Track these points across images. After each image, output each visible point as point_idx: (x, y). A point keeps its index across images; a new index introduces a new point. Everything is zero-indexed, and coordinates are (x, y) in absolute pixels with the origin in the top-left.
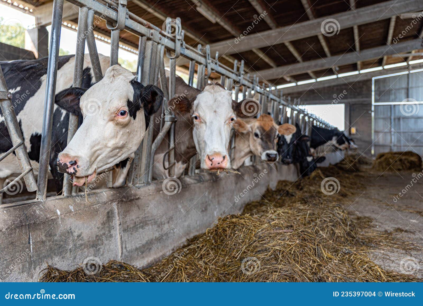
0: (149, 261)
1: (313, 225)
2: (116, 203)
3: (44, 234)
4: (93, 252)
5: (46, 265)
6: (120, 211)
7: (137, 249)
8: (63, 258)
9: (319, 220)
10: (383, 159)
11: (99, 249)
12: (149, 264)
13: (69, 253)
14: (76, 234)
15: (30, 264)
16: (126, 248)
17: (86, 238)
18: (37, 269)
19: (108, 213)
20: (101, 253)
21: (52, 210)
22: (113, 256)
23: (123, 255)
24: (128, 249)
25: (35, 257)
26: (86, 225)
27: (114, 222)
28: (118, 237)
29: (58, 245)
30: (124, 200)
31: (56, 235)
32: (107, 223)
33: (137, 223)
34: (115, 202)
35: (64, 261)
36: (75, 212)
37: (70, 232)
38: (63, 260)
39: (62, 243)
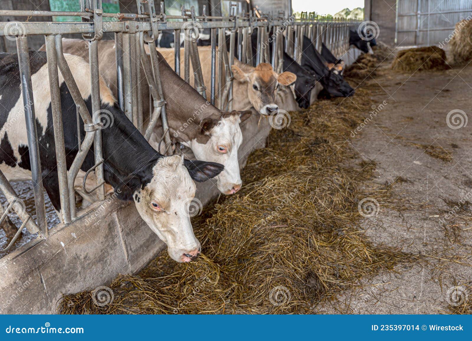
0: (155, 252)
1: (312, 194)
2: (116, 212)
3: (53, 270)
4: (101, 265)
5: (61, 294)
6: (120, 218)
7: (141, 246)
8: (74, 282)
9: (318, 188)
10: (403, 57)
11: (106, 261)
12: (155, 255)
13: (79, 275)
14: (82, 257)
15: (47, 299)
16: (131, 249)
17: (91, 256)
18: (54, 301)
19: (109, 225)
20: (109, 263)
21: (56, 244)
22: (120, 261)
23: (130, 257)
24: (133, 250)
25: (49, 292)
26: (90, 245)
27: (116, 231)
28: (122, 242)
29: (67, 273)
30: (123, 206)
31: (64, 265)
32: (109, 234)
33: (138, 223)
34: (114, 212)
35: (76, 285)
36: (78, 238)
37: (76, 258)
38: (74, 284)
39: (71, 270)
